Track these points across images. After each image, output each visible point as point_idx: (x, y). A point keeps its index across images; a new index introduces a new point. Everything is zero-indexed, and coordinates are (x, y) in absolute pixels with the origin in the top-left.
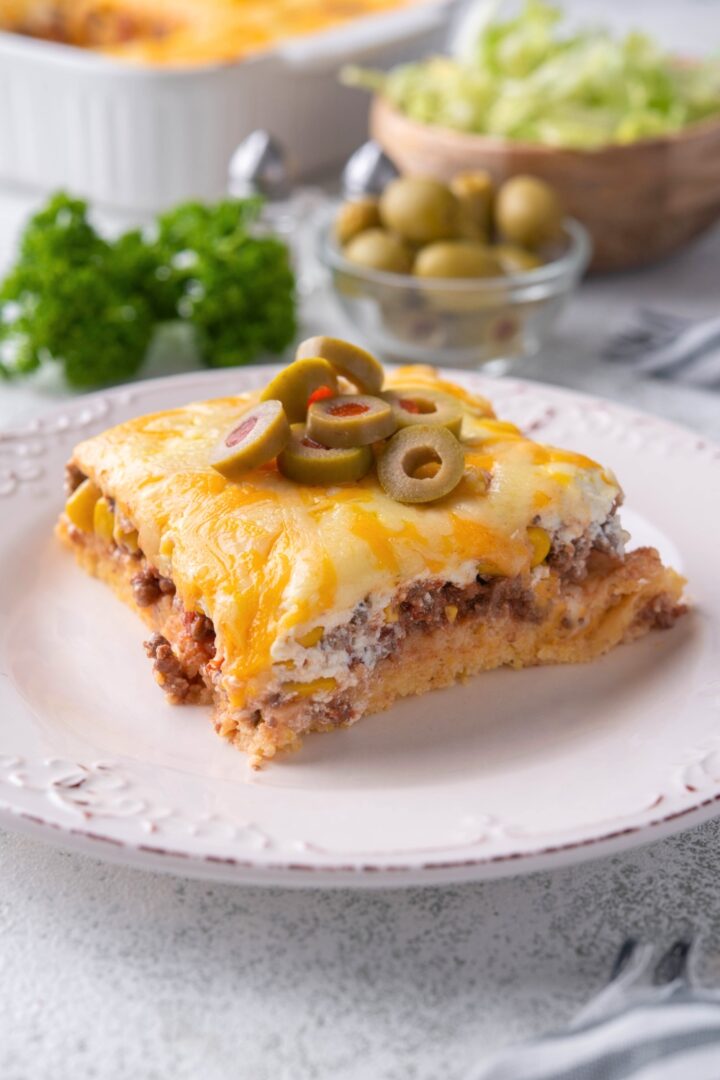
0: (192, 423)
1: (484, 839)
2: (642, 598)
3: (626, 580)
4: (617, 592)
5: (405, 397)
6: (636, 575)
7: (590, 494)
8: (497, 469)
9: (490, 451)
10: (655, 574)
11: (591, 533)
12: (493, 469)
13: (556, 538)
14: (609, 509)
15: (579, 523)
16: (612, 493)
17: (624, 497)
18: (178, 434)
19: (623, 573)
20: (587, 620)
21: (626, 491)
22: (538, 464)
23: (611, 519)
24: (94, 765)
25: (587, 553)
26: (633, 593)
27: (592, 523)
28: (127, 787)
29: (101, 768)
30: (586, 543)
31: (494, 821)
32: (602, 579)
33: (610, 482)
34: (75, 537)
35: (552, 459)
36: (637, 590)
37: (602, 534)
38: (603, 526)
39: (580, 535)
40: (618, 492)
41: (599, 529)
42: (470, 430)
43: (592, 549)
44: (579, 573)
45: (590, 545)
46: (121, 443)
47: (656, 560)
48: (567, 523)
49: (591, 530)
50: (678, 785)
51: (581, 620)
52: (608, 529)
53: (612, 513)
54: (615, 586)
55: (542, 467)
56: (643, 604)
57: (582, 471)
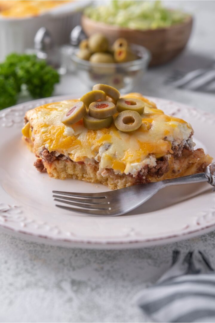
0: (61, 106)
1: (128, 235)
2: (199, 164)
3: (193, 158)
4: (190, 162)
5: (127, 100)
6: (196, 157)
7: (183, 131)
8: (153, 122)
9: (152, 117)
10: (202, 156)
11: (183, 143)
12: (152, 123)
13: (173, 144)
14: (189, 136)
15: (179, 139)
16: (190, 131)
17: (194, 132)
18: (56, 109)
19: (192, 156)
20: (181, 170)
21: (194, 130)
22: (167, 121)
23: (190, 139)
24: (13, 206)
25: (182, 149)
26: (196, 163)
27: (183, 140)
28: (22, 213)
29: (15, 207)
30: (181, 146)
31: (133, 230)
32: (186, 158)
33: (190, 127)
34: (26, 140)
35: (171, 120)
36: (197, 162)
37: (187, 143)
38: (187, 141)
39: (180, 143)
40: (192, 131)
41: (186, 142)
42: (147, 111)
43: (183, 148)
44: (179, 155)
45: (183, 147)
46: (39, 111)
47: (203, 152)
48: (176, 139)
49: (183, 142)
50: (194, 222)
51: (179, 171)
52: (189, 142)
53: (190, 137)
54: (190, 160)
55: (168, 122)
56: (199, 166)
57: (181, 124)
